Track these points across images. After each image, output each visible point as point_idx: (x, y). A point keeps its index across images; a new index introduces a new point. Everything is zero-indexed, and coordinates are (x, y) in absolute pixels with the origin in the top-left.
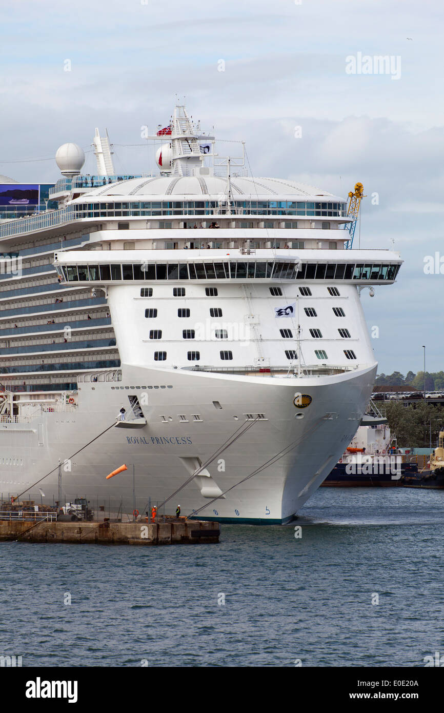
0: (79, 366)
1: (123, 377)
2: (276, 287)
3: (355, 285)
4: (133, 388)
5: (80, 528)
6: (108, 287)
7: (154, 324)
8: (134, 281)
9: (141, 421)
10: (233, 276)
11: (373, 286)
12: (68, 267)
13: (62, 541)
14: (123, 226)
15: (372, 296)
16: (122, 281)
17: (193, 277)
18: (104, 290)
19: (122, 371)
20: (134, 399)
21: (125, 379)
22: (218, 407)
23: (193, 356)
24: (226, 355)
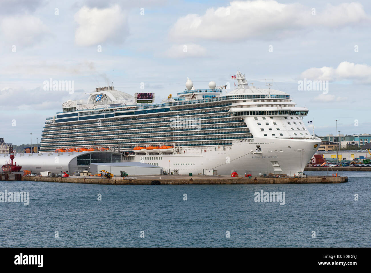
0: (231, 138)
3: (300, 116)
4: (258, 143)
6: (244, 117)
7: (261, 127)
8: (252, 116)
10: (279, 114)
12: (235, 112)
13: (310, 183)
14: (244, 101)
15: (303, 119)
16: (247, 116)
17: (267, 114)
19: (254, 139)
20: (258, 147)
21: (255, 141)
22: (290, 148)
23: (273, 135)
24: (281, 135)
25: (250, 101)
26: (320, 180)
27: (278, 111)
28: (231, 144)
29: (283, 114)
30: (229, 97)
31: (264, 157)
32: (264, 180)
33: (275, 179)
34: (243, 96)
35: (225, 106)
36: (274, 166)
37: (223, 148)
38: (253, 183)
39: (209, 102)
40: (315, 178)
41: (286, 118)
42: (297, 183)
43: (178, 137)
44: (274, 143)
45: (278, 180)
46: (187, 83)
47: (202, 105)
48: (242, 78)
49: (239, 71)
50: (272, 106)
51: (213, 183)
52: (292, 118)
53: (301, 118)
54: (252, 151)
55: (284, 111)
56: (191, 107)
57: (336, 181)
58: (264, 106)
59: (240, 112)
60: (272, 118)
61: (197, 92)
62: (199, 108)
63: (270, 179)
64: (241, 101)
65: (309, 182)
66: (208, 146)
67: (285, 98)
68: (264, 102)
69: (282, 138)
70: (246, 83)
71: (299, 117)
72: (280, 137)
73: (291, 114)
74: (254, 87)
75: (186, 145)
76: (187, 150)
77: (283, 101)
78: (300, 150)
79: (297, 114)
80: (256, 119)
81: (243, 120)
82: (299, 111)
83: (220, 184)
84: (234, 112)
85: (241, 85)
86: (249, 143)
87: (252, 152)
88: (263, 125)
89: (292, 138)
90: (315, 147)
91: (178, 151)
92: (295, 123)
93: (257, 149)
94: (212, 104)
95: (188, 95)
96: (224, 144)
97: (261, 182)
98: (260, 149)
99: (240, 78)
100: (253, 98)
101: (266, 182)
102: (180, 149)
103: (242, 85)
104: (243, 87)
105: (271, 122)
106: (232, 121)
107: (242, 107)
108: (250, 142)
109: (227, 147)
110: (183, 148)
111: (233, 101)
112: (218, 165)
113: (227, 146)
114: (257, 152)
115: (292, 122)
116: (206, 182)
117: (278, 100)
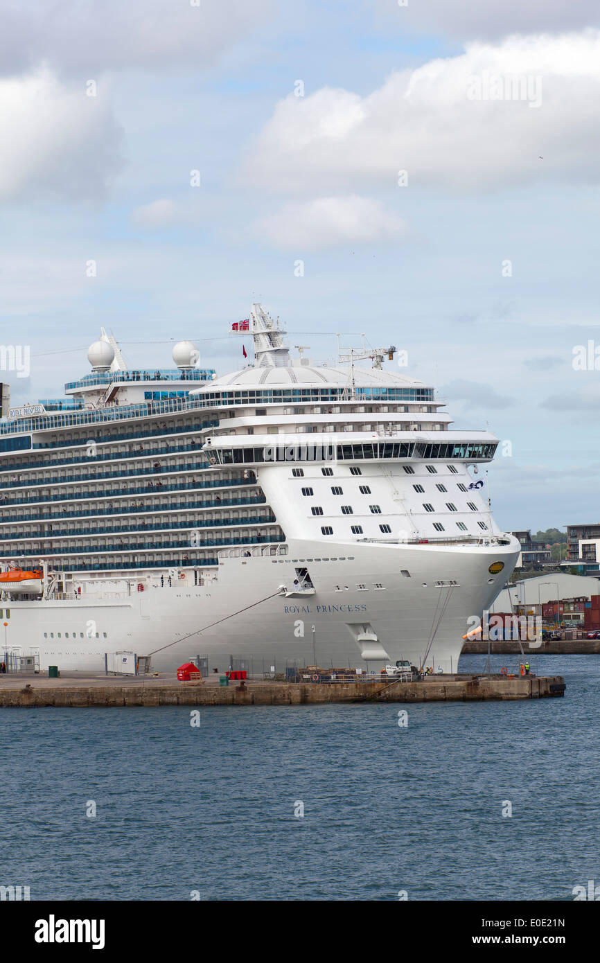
0: (219, 542)
1: (290, 550)
2: (408, 465)
4: (302, 561)
5: (445, 687)
6: (258, 468)
7: (312, 501)
9: (310, 591)
10: (381, 456)
11: (477, 464)
12: (224, 451)
13: (425, 701)
14: (261, 412)
15: (476, 473)
18: (255, 471)
19: (287, 545)
20: (302, 572)
21: (292, 553)
22: (409, 576)
23: (357, 530)
24: (385, 529)
25: (281, 411)
26: (460, 689)
27: (375, 445)
28: (214, 562)
29: (395, 456)
30: (212, 397)
31: (324, 609)
32: (271, 692)
33: (309, 687)
34: (258, 393)
35: (198, 428)
36: (361, 641)
37: (196, 577)
38: (234, 703)
39: (148, 417)
40: (441, 684)
41: (409, 470)
42: (381, 701)
43: (59, 541)
44: (353, 558)
45: (319, 691)
46: (90, 348)
47: (131, 425)
48: (268, 331)
49: (259, 304)
50: (359, 426)
51: (100, 701)
52: (431, 470)
53: (471, 468)
54: (281, 586)
55: (397, 445)
56: (98, 433)
57: (513, 694)
58: (328, 428)
59: (241, 450)
60: (355, 471)
61: (123, 379)
62: (122, 437)
63: (290, 687)
64: (248, 412)
65: (423, 696)
66: (151, 571)
67: (412, 399)
68: (330, 413)
69: (386, 542)
70: (282, 347)
71: (458, 467)
72: (379, 538)
73: (427, 456)
74: (305, 362)
75: (83, 567)
76: (87, 583)
77: (403, 408)
78: (443, 583)
79: (457, 455)
80: (298, 473)
81: (252, 479)
82: (465, 446)
83: (124, 705)
84: (219, 451)
85: (264, 354)
86: (274, 558)
87: (283, 589)
88: (323, 496)
89: (426, 542)
90: (493, 571)
91: (60, 588)
92: (441, 488)
93: (296, 582)
94: (163, 421)
95: (98, 392)
96: (199, 562)
97: (260, 697)
98: (308, 579)
99: (261, 328)
100: (295, 400)
101: (275, 699)
102: (64, 580)
103: (268, 354)
104: (271, 362)
105: (351, 484)
106: (222, 483)
107: (252, 434)
108: (277, 558)
109: (208, 573)
110: (74, 578)
111: (223, 412)
112: (179, 638)
113: (208, 569)
114: (298, 589)
115: (428, 482)
116: (75, 699)
117: (384, 405)
